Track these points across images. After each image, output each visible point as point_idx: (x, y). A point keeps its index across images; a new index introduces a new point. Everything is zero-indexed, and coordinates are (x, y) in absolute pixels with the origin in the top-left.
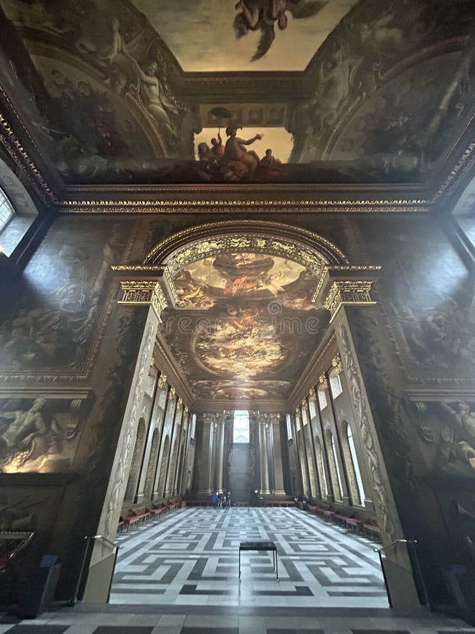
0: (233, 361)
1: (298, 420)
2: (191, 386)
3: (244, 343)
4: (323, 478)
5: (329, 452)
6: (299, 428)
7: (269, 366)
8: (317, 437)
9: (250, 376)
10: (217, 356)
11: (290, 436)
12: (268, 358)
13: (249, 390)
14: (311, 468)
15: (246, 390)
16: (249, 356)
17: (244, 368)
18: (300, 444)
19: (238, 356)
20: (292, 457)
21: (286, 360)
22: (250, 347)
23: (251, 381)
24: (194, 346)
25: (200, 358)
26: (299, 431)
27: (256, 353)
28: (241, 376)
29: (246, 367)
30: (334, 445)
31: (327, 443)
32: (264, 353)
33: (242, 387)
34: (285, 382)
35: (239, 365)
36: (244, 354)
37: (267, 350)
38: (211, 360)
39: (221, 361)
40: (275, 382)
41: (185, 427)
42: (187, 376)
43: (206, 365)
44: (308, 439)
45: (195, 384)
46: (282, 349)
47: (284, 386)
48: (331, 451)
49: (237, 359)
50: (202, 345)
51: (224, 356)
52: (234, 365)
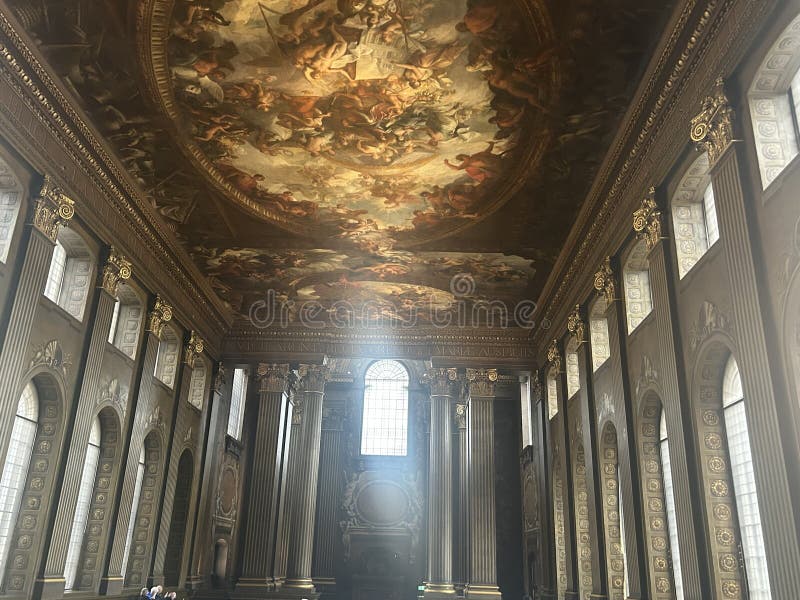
0: (321, 162)
1: (552, 388)
2: (205, 270)
3: (351, 68)
4: (619, 549)
5: (647, 466)
6: (553, 409)
7: (456, 188)
8: (610, 426)
9: (392, 233)
10: (263, 140)
11: (528, 439)
12: (451, 147)
13: (398, 289)
14: (582, 524)
15: (389, 289)
16: (378, 139)
17: (368, 194)
18: (555, 455)
19: (337, 139)
20: (531, 496)
21: (516, 154)
22: (375, 89)
23: (400, 255)
24: (160, 80)
25: (202, 146)
26: (555, 418)
27: (402, 122)
28: (366, 233)
29: (377, 192)
30: (665, 447)
31: (641, 439)
32: (432, 121)
33: (374, 277)
34: (518, 260)
35: (348, 182)
36: (360, 127)
37: (443, 104)
38: (246, 156)
39: (279, 161)
40: (480, 256)
41: (196, 398)
42: (180, 227)
43: (233, 175)
44: (579, 438)
45: (216, 262)
46: (499, 99)
47: (511, 273)
48: (654, 465)
49: (341, 152)
50: (193, 74)
51: (284, 134)
52: (332, 183)
